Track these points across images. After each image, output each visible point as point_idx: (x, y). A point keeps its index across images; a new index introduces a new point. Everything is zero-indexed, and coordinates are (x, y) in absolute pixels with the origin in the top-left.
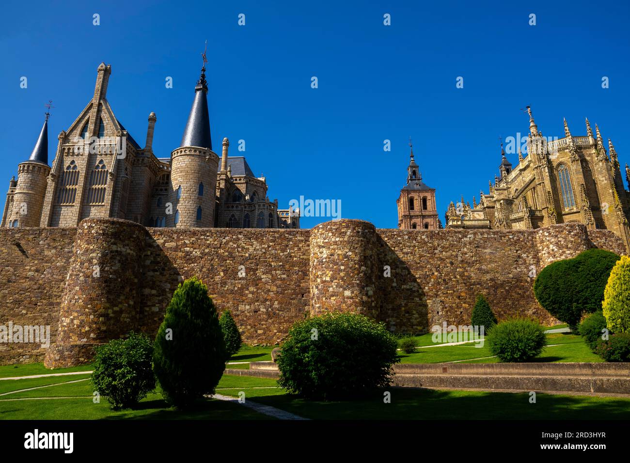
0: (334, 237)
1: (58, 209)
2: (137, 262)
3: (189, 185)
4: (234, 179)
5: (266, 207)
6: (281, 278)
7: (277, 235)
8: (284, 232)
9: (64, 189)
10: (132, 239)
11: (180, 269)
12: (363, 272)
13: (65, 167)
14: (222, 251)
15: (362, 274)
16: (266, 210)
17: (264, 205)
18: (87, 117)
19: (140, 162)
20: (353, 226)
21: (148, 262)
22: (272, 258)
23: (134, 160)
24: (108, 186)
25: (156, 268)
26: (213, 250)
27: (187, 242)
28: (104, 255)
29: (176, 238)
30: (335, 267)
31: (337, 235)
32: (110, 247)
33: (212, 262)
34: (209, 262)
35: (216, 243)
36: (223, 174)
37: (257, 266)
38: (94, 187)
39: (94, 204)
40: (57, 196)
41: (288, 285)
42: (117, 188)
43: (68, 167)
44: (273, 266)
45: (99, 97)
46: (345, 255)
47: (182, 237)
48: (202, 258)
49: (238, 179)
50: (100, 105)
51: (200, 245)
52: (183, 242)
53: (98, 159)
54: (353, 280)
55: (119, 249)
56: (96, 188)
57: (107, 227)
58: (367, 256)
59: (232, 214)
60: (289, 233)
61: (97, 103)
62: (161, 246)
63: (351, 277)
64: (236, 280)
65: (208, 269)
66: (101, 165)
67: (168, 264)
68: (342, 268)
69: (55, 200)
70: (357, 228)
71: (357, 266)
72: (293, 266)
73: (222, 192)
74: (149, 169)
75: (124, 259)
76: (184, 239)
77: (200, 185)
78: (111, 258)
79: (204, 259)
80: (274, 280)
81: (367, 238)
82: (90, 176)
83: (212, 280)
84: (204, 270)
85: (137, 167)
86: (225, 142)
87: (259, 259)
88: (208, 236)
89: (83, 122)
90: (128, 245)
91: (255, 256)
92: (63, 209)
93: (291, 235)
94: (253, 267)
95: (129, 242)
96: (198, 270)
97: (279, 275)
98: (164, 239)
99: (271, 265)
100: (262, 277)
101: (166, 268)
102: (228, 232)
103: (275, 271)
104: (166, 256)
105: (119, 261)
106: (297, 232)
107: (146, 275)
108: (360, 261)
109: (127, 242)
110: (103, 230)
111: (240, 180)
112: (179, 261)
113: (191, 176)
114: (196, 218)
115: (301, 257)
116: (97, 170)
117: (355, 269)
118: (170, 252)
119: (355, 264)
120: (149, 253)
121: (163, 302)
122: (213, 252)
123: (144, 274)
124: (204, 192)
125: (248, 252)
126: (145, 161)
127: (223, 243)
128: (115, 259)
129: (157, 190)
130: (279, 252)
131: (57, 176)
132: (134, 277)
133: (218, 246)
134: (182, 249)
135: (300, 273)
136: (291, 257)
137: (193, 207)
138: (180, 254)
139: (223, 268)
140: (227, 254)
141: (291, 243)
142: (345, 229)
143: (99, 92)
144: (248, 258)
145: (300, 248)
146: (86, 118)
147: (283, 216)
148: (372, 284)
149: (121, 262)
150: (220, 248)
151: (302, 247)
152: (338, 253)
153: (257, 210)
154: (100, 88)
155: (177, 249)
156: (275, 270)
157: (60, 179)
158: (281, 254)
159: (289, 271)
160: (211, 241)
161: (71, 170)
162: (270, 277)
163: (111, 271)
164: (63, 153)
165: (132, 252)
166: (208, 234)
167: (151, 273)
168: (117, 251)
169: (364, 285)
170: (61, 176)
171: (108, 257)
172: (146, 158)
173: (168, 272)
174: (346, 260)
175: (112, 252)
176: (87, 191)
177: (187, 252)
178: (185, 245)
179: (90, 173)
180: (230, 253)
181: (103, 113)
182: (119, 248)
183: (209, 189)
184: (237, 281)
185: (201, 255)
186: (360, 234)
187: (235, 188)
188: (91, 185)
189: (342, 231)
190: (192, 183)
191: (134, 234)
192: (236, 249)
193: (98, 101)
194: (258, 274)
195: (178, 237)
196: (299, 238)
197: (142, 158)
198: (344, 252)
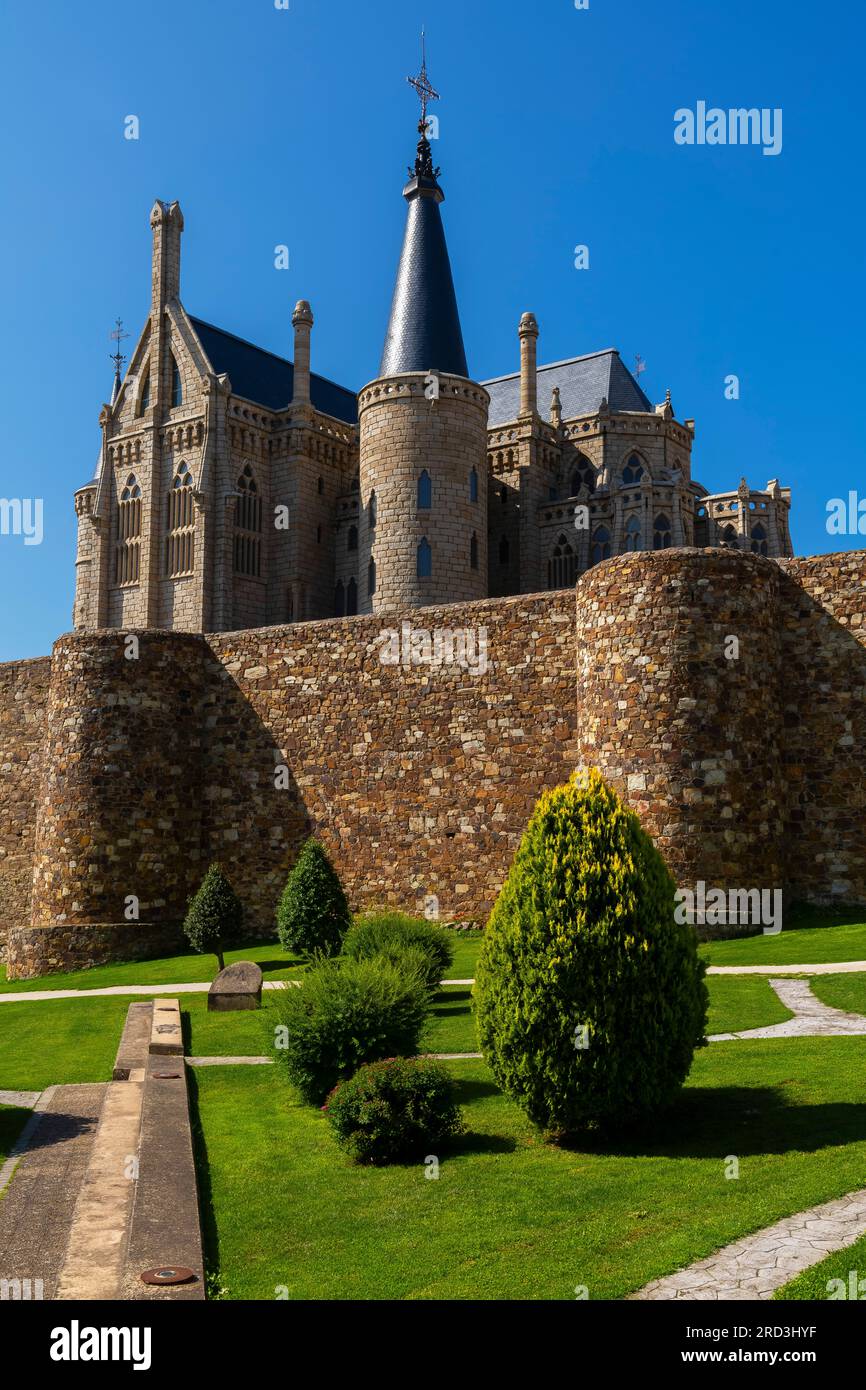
0: (604, 614)
1: (116, 599)
2: (174, 726)
3: (392, 485)
4: (570, 427)
5: (643, 501)
6: (510, 738)
7: (496, 618)
8: (516, 603)
9: (122, 548)
10: (154, 673)
11: (277, 731)
12: (687, 716)
13: (119, 494)
14: (367, 676)
15: (680, 722)
16: (644, 508)
17: (638, 497)
18: (146, 356)
19: (283, 446)
20: (654, 574)
21: (212, 721)
22: (487, 685)
23: (270, 442)
24: (195, 528)
25: (229, 733)
26: (346, 675)
27: (290, 661)
28: (90, 721)
29: (265, 655)
30: (605, 704)
31: (608, 607)
32: (102, 700)
33: (346, 708)
34: (338, 708)
35: (352, 656)
36: (525, 424)
37: (451, 709)
38: (174, 533)
39: (178, 575)
40: (111, 567)
41: (529, 755)
42: (218, 529)
43: (125, 493)
44: (489, 707)
45: (158, 298)
46: (628, 665)
47: (277, 651)
48: (322, 701)
49: (580, 426)
50: (164, 318)
51: (316, 667)
52: (280, 662)
53: (175, 460)
54: (651, 741)
55: (122, 702)
56: (178, 535)
57: (91, 653)
58: (705, 664)
59: (559, 534)
60: (530, 608)
61: (158, 317)
62: (236, 679)
63: (646, 732)
64: (402, 751)
65: (338, 728)
66: (182, 476)
67: (252, 721)
68: (622, 705)
69: (108, 576)
70: (665, 578)
71: (663, 698)
72: (544, 701)
73: (526, 477)
74: (310, 456)
75: (136, 722)
76: (282, 655)
77: (419, 480)
78: (105, 725)
79: (326, 703)
80: (491, 747)
81: (705, 605)
82: (164, 507)
83: (348, 755)
84: (329, 729)
85: (279, 458)
86: (523, 328)
87: (455, 688)
88: (334, 641)
89: (142, 367)
90: (145, 689)
91: (445, 683)
92: (127, 595)
93: (534, 613)
94: (441, 714)
95: (147, 681)
96: (316, 731)
97: (505, 731)
98: (242, 659)
99: (484, 704)
100: (464, 737)
101: (249, 732)
102: (379, 624)
103: (494, 721)
104: (247, 703)
105: (124, 730)
106: (551, 603)
107: (209, 753)
108: (674, 680)
109: (140, 682)
110: (84, 661)
111: (586, 428)
112: (275, 713)
113: (395, 459)
114: (414, 572)
115: (563, 673)
116: (176, 490)
117: (660, 706)
118: (256, 691)
119: (659, 691)
120: (213, 698)
121: (245, 817)
122: (346, 682)
123: (206, 750)
124: (434, 497)
125: (428, 674)
126: (294, 438)
127: (369, 655)
128: (114, 726)
129: (345, 506)
130: (504, 663)
131: (104, 518)
132: (167, 763)
133: (358, 663)
134: (280, 682)
135: (561, 720)
136: (535, 674)
137: (405, 545)
138: (276, 694)
139: (370, 722)
140: (377, 682)
141: (535, 635)
142: (631, 585)
143: (159, 286)
144: (428, 690)
145: (559, 648)
146: (144, 361)
147: (722, 514)
148: (723, 751)
149: (130, 731)
150: (361, 668)
151: (565, 643)
152: (612, 661)
153: (619, 513)
154: (159, 274)
155: (268, 682)
156: (495, 717)
157: (114, 524)
158: (510, 670)
159: (532, 716)
160: (341, 654)
161: (130, 500)
162: (482, 736)
163: (107, 754)
164: (112, 460)
165: (156, 704)
166: (333, 636)
167: (219, 748)
168: (117, 707)
169: (686, 756)
170: (114, 519)
171: (98, 725)
172: (294, 432)
173: (254, 742)
174: (630, 680)
175: (105, 710)
176: (163, 545)
177: (290, 687)
178: (286, 670)
179: (165, 501)
180: (385, 680)
181: (174, 338)
182: (124, 698)
183: (448, 485)
184: (402, 754)
185: (320, 693)
186: (678, 594)
187: (576, 454)
188: (169, 528)
189: (623, 591)
191: (161, 660)
192: (399, 669)
193: (159, 311)
194: (452, 732)
195: (270, 652)
196: (556, 618)
197: (285, 434)
198: (626, 659)
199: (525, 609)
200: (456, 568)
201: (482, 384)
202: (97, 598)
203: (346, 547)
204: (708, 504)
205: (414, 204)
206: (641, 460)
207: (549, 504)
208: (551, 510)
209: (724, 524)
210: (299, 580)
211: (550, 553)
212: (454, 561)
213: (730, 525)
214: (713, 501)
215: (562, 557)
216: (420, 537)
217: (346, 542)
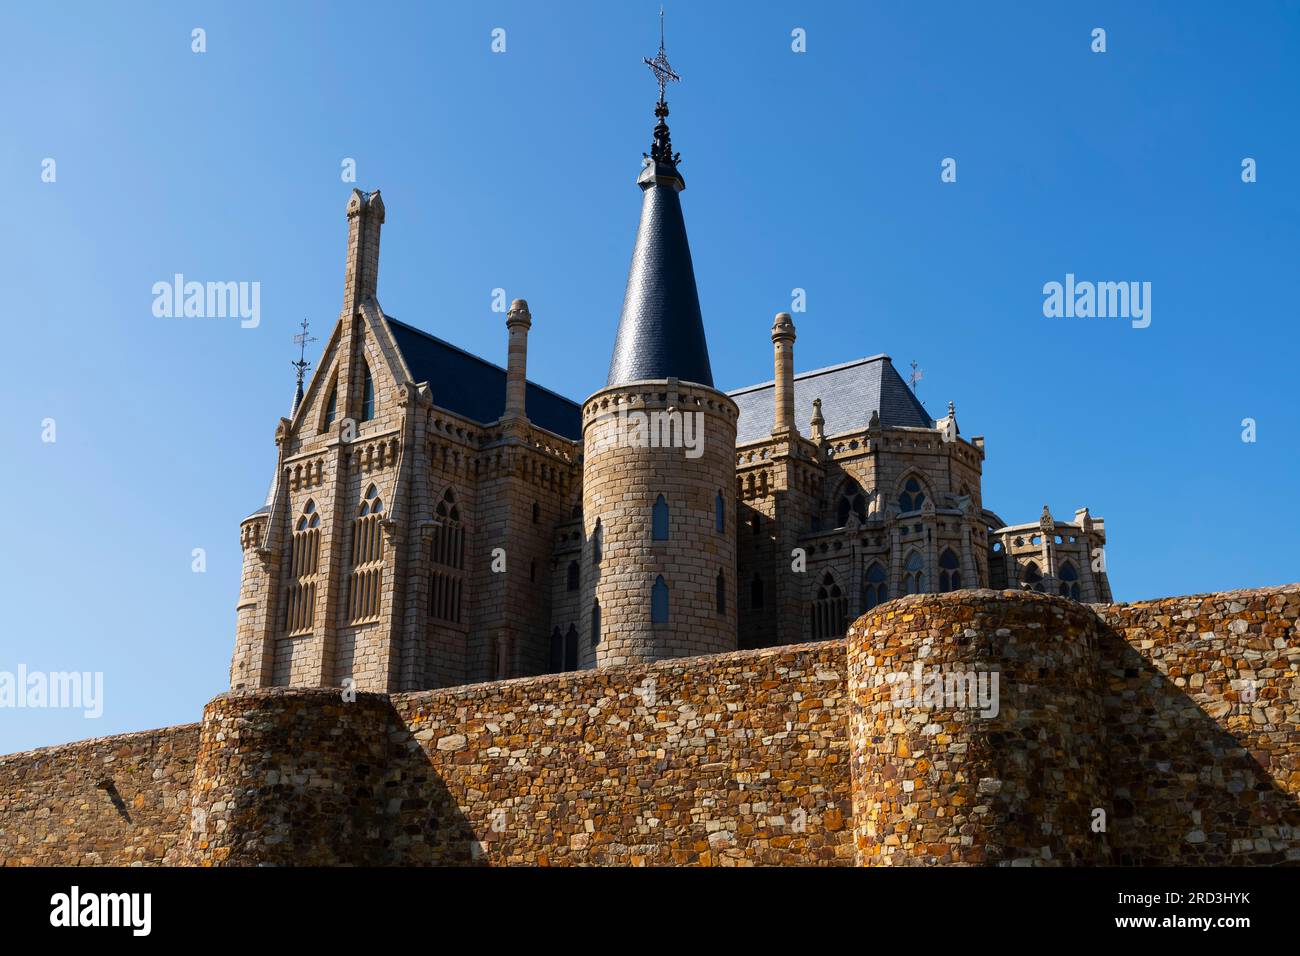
0: (882, 670)
1: (285, 650)
2: (348, 812)
3: (622, 512)
4: (835, 444)
5: (925, 533)
6: (768, 828)
7: (749, 675)
8: (773, 658)
9: (295, 588)
10: (326, 744)
11: (477, 817)
12: (990, 801)
13: (294, 523)
14: (589, 748)
15: (982, 809)
16: (926, 542)
18: (334, 363)
19: (492, 465)
20: (942, 622)
21: (395, 805)
22: (738, 759)
23: (477, 462)
24: (383, 565)
25: (416, 820)
26: (563, 746)
27: (494, 728)
28: (244, 805)
29: (463, 720)
30: (887, 785)
31: (887, 662)
32: (261, 778)
33: (562, 788)
34: (553, 788)
35: (571, 721)
36: (781, 441)
37: (693, 789)
38: (358, 570)
39: (360, 622)
40: (280, 613)
41: (792, 851)
42: (411, 565)
43: (302, 523)
44: (741, 787)
45: (352, 297)
46: (915, 736)
47: (478, 715)
48: (533, 779)
49: (847, 443)
50: (358, 319)
51: (526, 735)
52: (482, 729)
53: (363, 483)
54: (946, 834)
55: (285, 781)
56: (362, 573)
57: (250, 718)
58: (1010, 734)
59: (824, 572)
60: (791, 662)
61: (350, 318)
62: (427, 751)
63: (941, 822)
64: (632, 844)
65: (552, 814)
66: (370, 502)
67: (445, 804)
68: (909, 786)
69: (276, 623)
70: (956, 627)
71: (959, 777)
72: (808, 780)
73: (783, 503)
74: (524, 479)
75: (301, 807)
76: (484, 721)
77: (655, 506)
78: (262, 811)
79: (538, 781)
80: (744, 840)
81: (1005, 661)
82: (348, 539)
83: (564, 849)
84: (541, 815)
85: (487, 480)
86: (778, 331)
87: (699, 764)
88: (548, 703)
89: (329, 374)
90: (313, 764)
91: (686, 756)
92: (298, 646)
93: (795, 668)
94: (681, 796)
95: (317, 753)
96: (525, 817)
97: (761, 819)
98: (435, 725)
99: (735, 784)
100: (710, 827)
101: (441, 819)
102: (604, 682)
103: (748, 805)
104: (440, 782)
105: (286, 817)
106: (816, 656)
107: (390, 847)
108: (972, 755)
109: (308, 754)
110: (241, 728)
111: (854, 445)
112: (474, 794)
113: (625, 482)
114: (648, 617)
115: (833, 745)
116: (363, 519)
117: (955, 789)
118: (451, 766)
119: (954, 768)
120: (398, 777)
122: (563, 755)
123: (387, 843)
124: (673, 527)
125: (664, 745)
126: (505, 457)
127: (591, 720)
128: (273, 811)
129: (565, 537)
130: (759, 732)
131: (275, 552)
132: (338, 858)
133: (578, 730)
134: (481, 754)
135: (831, 805)
136: (798, 746)
137: (637, 584)
138: (476, 770)
139: (592, 806)
140: (601, 755)
141: (797, 696)
142: (914, 635)
143: (353, 283)
144: (665, 766)
145: (827, 713)
146: (332, 368)
147: (1022, 550)
148: (1039, 847)
149: (293, 818)
150: (582, 738)
151: (835, 707)
152: (893, 730)
153: (896, 547)
154: (354, 271)
155: (466, 754)
156: (749, 800)
157: (286, 560)
158: (766, 741)
159: (794, 799)
160: (557, 720)
161: (307, 530)
162: (733, 825)
163: (262, 849)
164: (288, 483)
165: (327, 783)
166: (548, 696)
167: (402, 840)
168: (278, 788)
169: (992, 853)
170: (287, 553)
171: (254, 810)
172: (506, 449)
173: (446, 832)
174: (917, 754)
175: (263, 792)
176: (344, 585)
177: (493, 761)
178: (489, 739)
179: (349, 531)
180: (612, 753)
181: (367, 341)
182: (286, 775)
183: (689, 512)
184: (633, 848)
185: (530, 768)
186: (972, 647)
187: (842, 478)
188: (352, 563)
189: (905, 643)
190: (631, 503)
191: (336, 727)
192: (629, 738)
193: (351, 312)
194: (695, 819)
195: (470, 716)
196: (822, 676)
197: (495, 451)
198: (912, 727)
199: (784, 664)
200: (699, 613)
201: (728, 394)
202: (261, 650)
203: (565, 587)
204: (1004, 538)
205: (650, 194)
206: (922, 485)
207: (811, 535)
208: (813, 543)
209: (1025, 562)
210: (507, 627)
211: (814, 595)
212: (695, 604)
213: (1032, 563)
214: (1010, 533)
215: (828, 600)
216: (654, 575)
217: (566, 580)
